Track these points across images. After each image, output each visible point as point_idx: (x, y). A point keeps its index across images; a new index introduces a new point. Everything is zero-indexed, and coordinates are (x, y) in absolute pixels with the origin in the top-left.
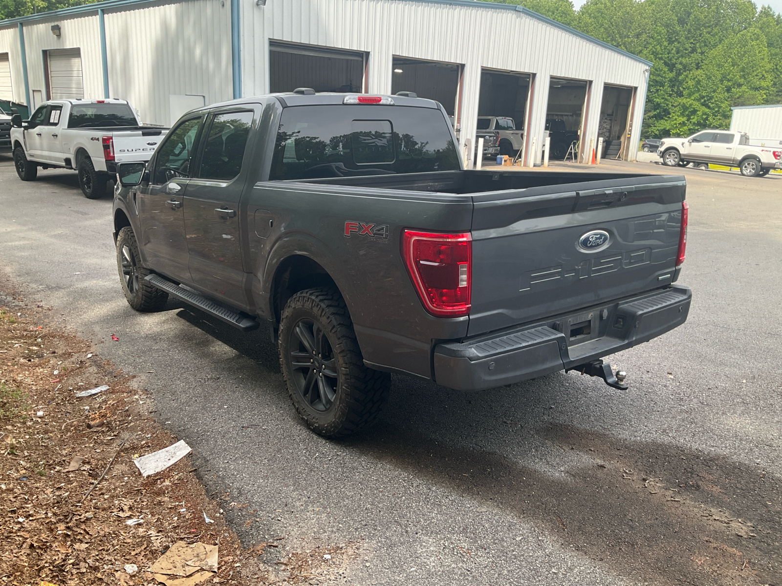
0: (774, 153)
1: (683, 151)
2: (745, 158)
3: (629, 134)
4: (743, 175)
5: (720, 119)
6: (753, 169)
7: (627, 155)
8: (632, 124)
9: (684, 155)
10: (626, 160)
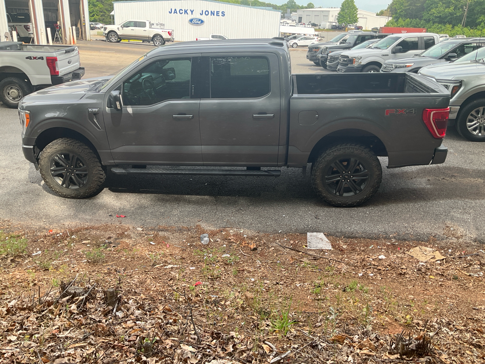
0: (169, 32)
1: (119, 33)
2: (155, 36)
3: (84, 23)
4: (155, 46)
5: (92, 7)
6: (160, 42)
7: (86, 37)
8: (84, 16)
9: (121, 35)
10: (86, 40)
